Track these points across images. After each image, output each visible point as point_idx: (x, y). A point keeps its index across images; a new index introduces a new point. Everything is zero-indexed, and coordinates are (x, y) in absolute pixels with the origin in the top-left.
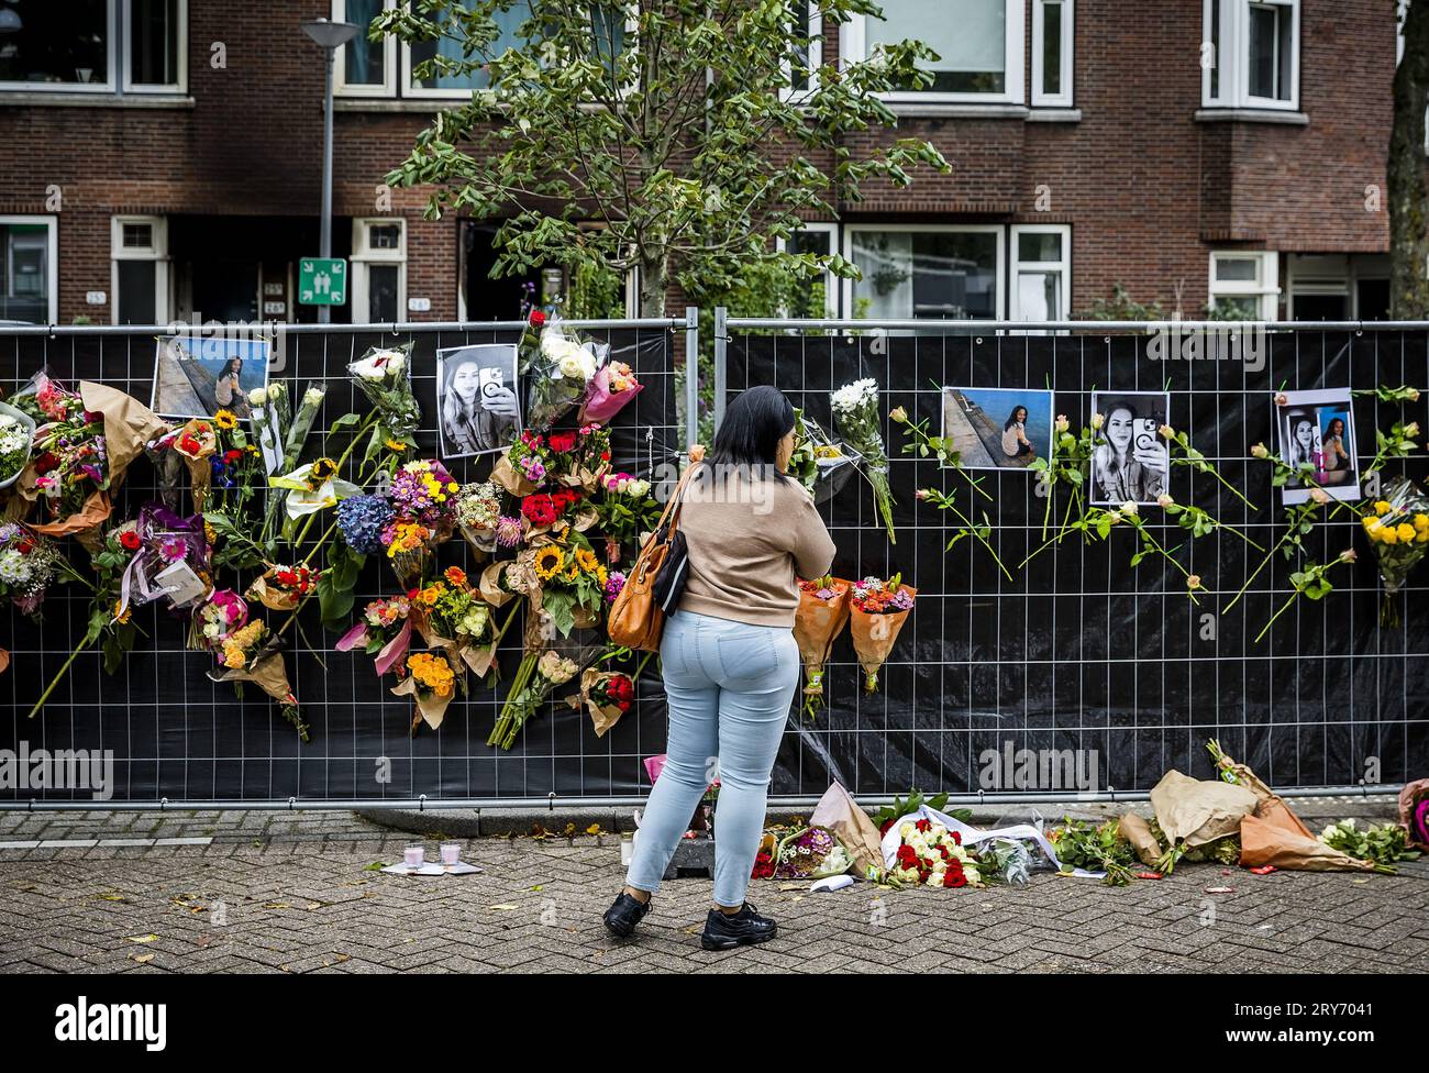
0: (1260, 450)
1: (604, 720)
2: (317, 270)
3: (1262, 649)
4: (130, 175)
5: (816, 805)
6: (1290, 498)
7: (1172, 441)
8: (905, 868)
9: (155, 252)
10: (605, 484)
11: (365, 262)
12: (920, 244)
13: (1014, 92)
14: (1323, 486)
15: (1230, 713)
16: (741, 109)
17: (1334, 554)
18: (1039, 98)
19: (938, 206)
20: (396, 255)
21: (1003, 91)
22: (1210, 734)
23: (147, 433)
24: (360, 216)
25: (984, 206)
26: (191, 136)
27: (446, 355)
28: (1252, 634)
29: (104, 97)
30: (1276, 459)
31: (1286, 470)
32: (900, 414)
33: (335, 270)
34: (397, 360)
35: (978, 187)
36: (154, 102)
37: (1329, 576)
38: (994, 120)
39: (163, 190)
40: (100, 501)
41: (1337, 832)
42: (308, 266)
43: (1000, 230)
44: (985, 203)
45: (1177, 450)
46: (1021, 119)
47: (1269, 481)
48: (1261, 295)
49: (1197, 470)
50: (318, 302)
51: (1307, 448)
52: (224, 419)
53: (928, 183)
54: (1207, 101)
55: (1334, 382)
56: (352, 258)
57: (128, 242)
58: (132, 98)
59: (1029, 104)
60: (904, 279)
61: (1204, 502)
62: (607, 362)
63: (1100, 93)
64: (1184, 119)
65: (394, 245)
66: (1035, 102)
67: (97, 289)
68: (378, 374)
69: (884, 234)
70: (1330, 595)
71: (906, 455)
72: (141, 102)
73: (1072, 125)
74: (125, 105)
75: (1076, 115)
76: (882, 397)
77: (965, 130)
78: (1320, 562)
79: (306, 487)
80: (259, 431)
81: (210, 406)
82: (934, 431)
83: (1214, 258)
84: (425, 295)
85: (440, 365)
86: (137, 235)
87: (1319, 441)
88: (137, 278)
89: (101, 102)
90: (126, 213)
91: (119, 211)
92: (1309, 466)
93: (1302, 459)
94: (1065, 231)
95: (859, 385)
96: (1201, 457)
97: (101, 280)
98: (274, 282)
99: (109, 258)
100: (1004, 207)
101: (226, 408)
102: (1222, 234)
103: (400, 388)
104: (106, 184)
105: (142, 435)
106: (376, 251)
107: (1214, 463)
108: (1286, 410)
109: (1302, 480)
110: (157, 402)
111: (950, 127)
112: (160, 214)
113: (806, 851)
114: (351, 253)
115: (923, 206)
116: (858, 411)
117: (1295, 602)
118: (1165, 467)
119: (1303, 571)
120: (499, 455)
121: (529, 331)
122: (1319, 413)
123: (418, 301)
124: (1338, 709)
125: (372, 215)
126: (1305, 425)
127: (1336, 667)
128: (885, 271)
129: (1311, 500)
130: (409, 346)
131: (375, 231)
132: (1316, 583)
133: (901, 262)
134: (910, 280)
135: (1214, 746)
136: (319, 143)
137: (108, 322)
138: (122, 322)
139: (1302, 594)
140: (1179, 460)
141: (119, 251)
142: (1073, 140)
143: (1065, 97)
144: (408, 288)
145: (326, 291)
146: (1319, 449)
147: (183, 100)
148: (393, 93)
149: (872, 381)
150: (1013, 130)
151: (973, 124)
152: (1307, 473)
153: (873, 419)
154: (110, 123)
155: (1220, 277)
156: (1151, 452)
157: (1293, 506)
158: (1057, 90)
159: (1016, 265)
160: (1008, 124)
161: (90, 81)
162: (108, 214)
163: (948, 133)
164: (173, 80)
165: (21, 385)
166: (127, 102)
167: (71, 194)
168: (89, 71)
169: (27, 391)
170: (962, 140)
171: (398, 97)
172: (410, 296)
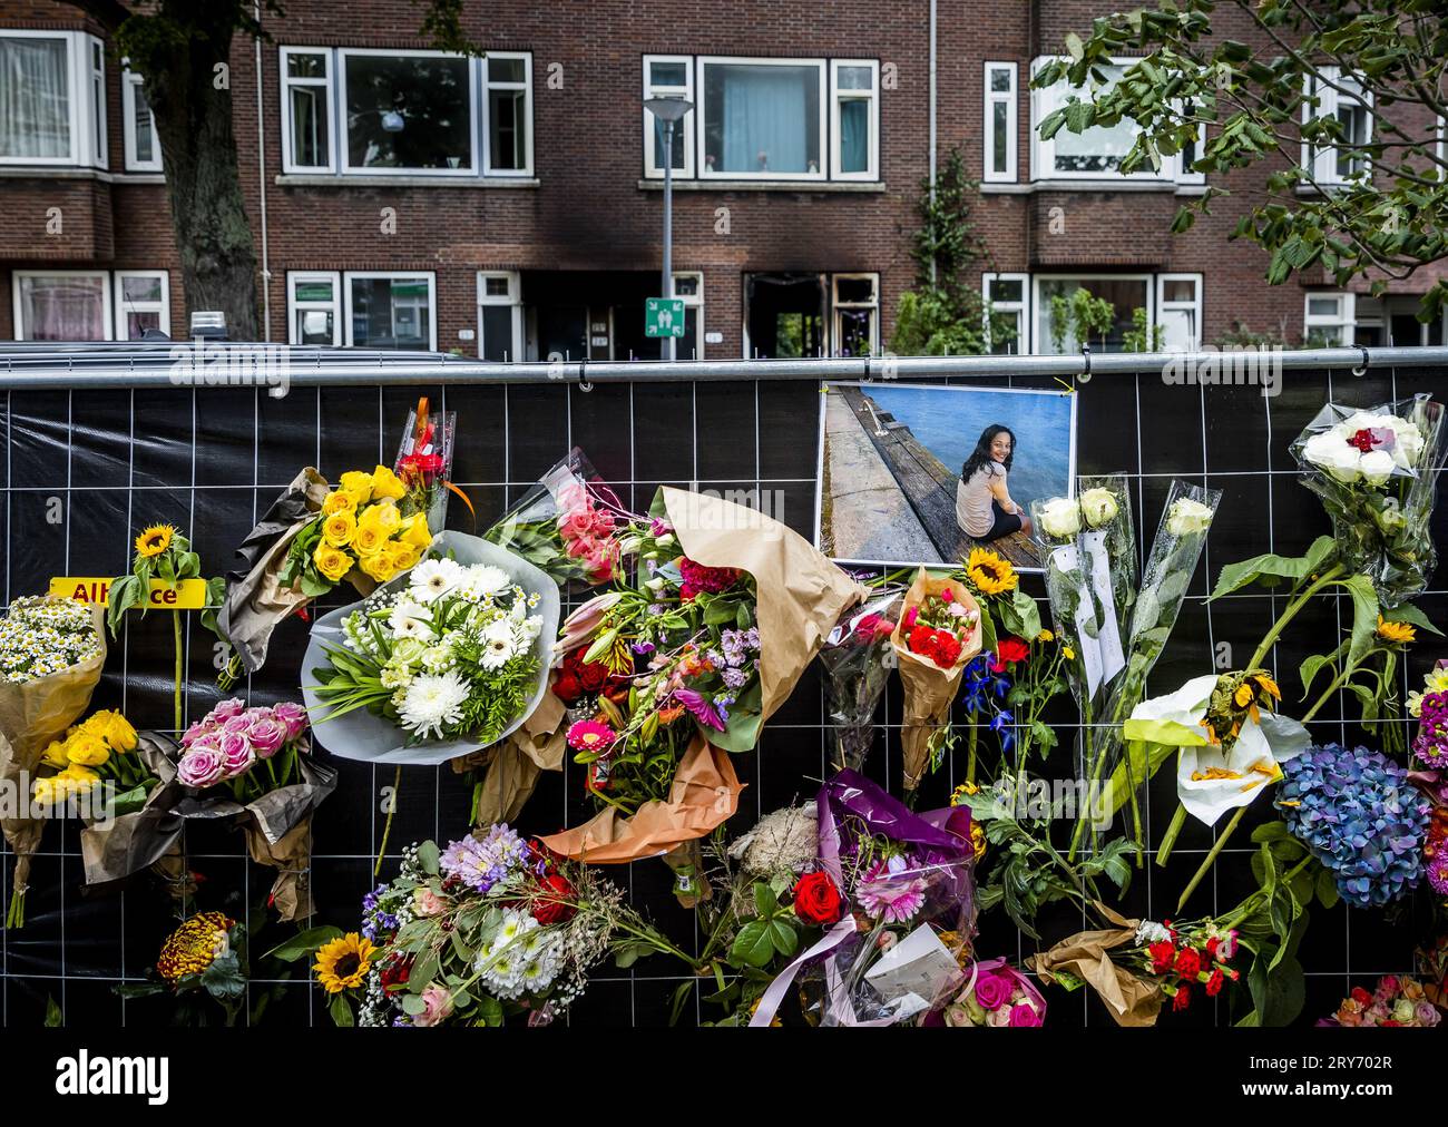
2: (661, 308)
4: (490, 240)
9: (512, 298)
13: (1167, 172)
19: (1109, 259)
20: (696, 300)
23: (829, 611)
25: (1141, 260)
26: (537, 211)
29: (469, 179)
33: (676, 307)
35: (1139, 245)
36: (508, 183)
38: (1151, 193)
39: (516, 252)
40: (711, 767)
42: (652, 305)
43: (1149, 278)
44: (1143, 257)
46: (1173, 192)
48: (1342, 326)
50: (660, 335)
52: (986, 569)
53: (1102, 242)
57: (490, 292)
58: (491, 180)
65: (694, 293)
66: (1178, 180)
67: (467, 328)
69: (1061, 282)
72: (498, 183)
73: (1202, 197)
74: (486, 185)
75: (1206, 190)
77: (1130, 201)
79: (1205, 737)
80: (1074, 598)
81: (946, 538)
83: (1308, 297)
84: (718, 331)
86: (496, 287)
88: (497, 319)
89: (467, 183)
90: (488, 269)
91: (483, 267)
94: (1198, 278)
97: (470, 321)
98: (599, 321)
99: (476, 304)
100: (1158, 260)
101: (986, 541)
102: (1317, 280)
104: (471, 247)
105: (819, 616)
106: (680, 297)
110: (827, 533)
111: (1119, 198)
112: (514, 269)
115: (1098, 259)
123: (712, 335)
125: (677, 270)
131: (679, 282)
137: (477, 349)
141: (484, 299)
143: (1199, 176)
144: (706, 326)
145: (668, 326)
147: (531, 181)
148: (692, 176)
150: (1166, 201)
154: (474, 200)
155: (1312, 313)
159: (1161, 304)
160: (1163, 196)
161: (459, 167)
162: (474, 270)
163: (1116, 204)
164: (522, 166)
165: (518, 494)
166: (487, 183)
167: (445, 255)
168: (455, 161)
169: (534, 513)
170: (1128, 208)
171: (696, 178)
172: (706, 331)
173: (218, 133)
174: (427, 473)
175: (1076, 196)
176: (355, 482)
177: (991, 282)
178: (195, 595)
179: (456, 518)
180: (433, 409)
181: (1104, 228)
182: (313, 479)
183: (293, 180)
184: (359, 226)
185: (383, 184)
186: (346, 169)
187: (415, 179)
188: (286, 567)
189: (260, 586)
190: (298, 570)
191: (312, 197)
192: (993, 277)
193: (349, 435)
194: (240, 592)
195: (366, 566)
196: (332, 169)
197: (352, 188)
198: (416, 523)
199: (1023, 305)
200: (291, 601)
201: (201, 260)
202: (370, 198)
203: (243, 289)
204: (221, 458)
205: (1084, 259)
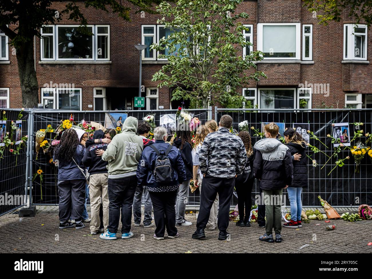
0: (329, 135)
1: (193, 189)
2: (138, 100)
3: (329, 177)
4: (97, 79)
5: (235, 207)
6: (336, 145)
7: (310, 133)
8: (253, 219)
9: (103, 96)
10: (193, 142)
11: (149, 98)
12: (276, 93)
13: (298, 57)
14: (342, 143)
15: (323, 190)
16: (222, 65)
17: (345, 157)
18: (304, 58)
19: (280, 84)
20: (156, 96)
21: (295, 57)
22: (319, 194)
24: (148, 87)
25: (291, 84)
26: (111, 70)
27: (162, 116)
28: (327, 174)
29: (92, 61)
30: (332, 137)
31: (334, 140)
32: (253, 128)
33: (142, 99)
34: (152, 117)
35: (289, 79)
36: (103, 62)
37: (344, 162)
38: (293, 63)
39: (104, 82)
41: (345, 215)
42: (136, 99)
43: (295, 89)
44: (291, 83)
45: (311, 136)
46: (300, 63)
47: (331, 142)
48: (357, 104)
49: (315, 139)
50: (139, 107)
51: (339, 135)
52: (118, 129)
53: (278, 78)
54: (344, 58)
55: (345, 121)
56: (146, 97)
57: (97, 94)
58: (98, 62)
59: (302, 60)
60: (272, 101)
61: (317, 146)
62: (194, 117)
63: (319, 57)
64: (339, 63)
65: (156, 94)
66: (303, 59)
67: (90, 104)
68: (148, 120)
69: (267, 90)
70: (344, 166)
71: (254, 136)
72: (100, 62)
73: (312, 64)
75: (313, 62)
76: (249, 124)
77: (286, 66)
78: (342, 159)
82: (260, 131)
83: (346, 95)
84: (163, 105)
85: (161, 118)
86: (99, 92)
87: (342, 134)
88: (99, 101)
89: (91, 62)
90: (97, 87)
91: (95, 87)
92: (339, 139)
93: (338, 137)
94: (310, 89)
95: (244, 122)
96: (316, 137)
97: (91, 102)
98: (129, 102)
99: (93, 97)
100: (296, 84)
101: (119, 127)
102: (348, 90)
103: (153, 122)
104: (92, 81)
106: (152, 95)
107: (319, 138)
108: (334, 127)
109: (338, 142)
110: (105, 126)
111: (283, 65)
112: (104, 87)
113: (233, 216)
114: (146, 96)
115: (276, 84)
116: (244, 127)
117: (336, 167)
118: (308, 139)
119: (338, 161)
120: (172, 136)
121: (178, 111)
122: (341, 128)
123: (161, 106)
124: (346, 190)
125: (151, 87)
126: (338, 130)
127: (346, 181)
128: (268, 99)
129: (340, 146)
130: (155, 114)
131: (151, 91)
132: (341, 163)
133: (272, 97)
134: (274, 101)
135: (319, 197)
136: (138, 71)
137: (93, 110)
138: (96, 110)
139: (338, 166)
140: (311, 138)
141: (95, 96)
142: (312, 68)
143: (310, 58)
144: (159, 104)
145: (140, 104)
146: (342, 135)
147: (109, 62)
148: (155, 60)
149: (247, 121)
150: (298, 66)
151: (288, 65)
152: (339, 140)
153: (247, 129)
154: (93, 67)
155: (348, 100)
156: (305, 136)
157: (336, 147)
158: (308, 56)
159: (299, 97)
160: (296, 64)
161: (89, 58)
162: (93, 87)
163: (282, 67)
164: (107, 57)
165: (79, 122)
166: (96, 63)
167: (85, 83)
168: (88, 56)
169: (80, 123)
170: (286, 68)
171: (157, 60)
172: (159, 105)
173: (31, 59)
174: (72, 120)
175: (270, 65)
176: (66, 121)
177: (245, 90)
178: (52, 131)
179: (74, 124)
180: (72, 115)
181: (278, 74)
182: (62, 121)
183: (44, 62)
184: (61, 75)
185: (68, 63)
186: (58, 59)
187: (77, 62)
188: (60, 128)
189: (58, 129)
190: (61, 128)
191: (48, 67)
192: (246, 89)
193: (65, 117)
194: (56, 130)
195: (67, 127)
196: (54, 59)
197: (59, 64)
198: (71, 124)
199: (255, 97)
200: (60, 131)
201: (26, 89)
202: (64, 67)
203: (35, 96)
204: (54, 119)
205: (272, 83)
